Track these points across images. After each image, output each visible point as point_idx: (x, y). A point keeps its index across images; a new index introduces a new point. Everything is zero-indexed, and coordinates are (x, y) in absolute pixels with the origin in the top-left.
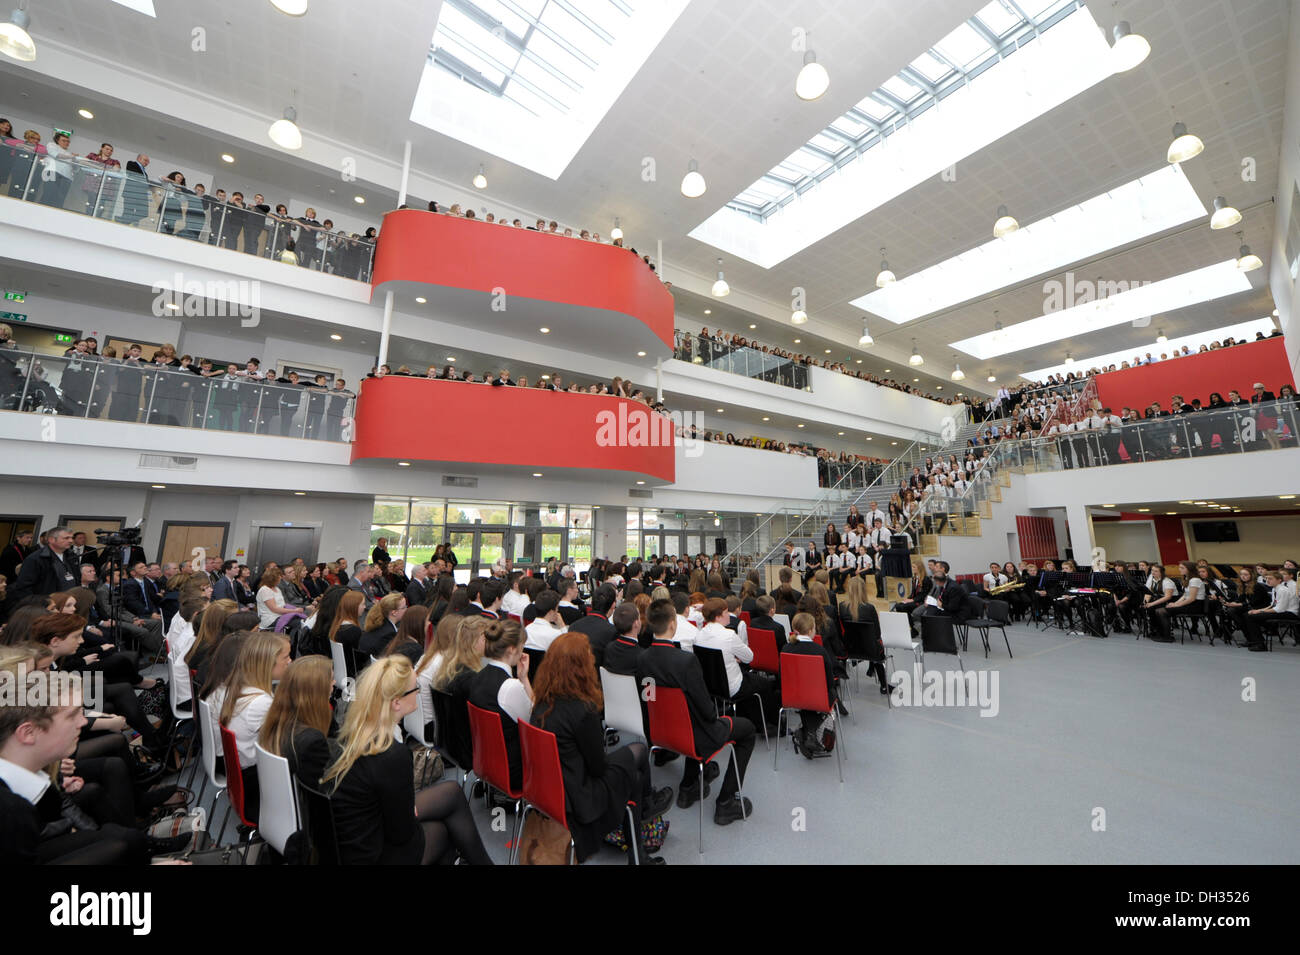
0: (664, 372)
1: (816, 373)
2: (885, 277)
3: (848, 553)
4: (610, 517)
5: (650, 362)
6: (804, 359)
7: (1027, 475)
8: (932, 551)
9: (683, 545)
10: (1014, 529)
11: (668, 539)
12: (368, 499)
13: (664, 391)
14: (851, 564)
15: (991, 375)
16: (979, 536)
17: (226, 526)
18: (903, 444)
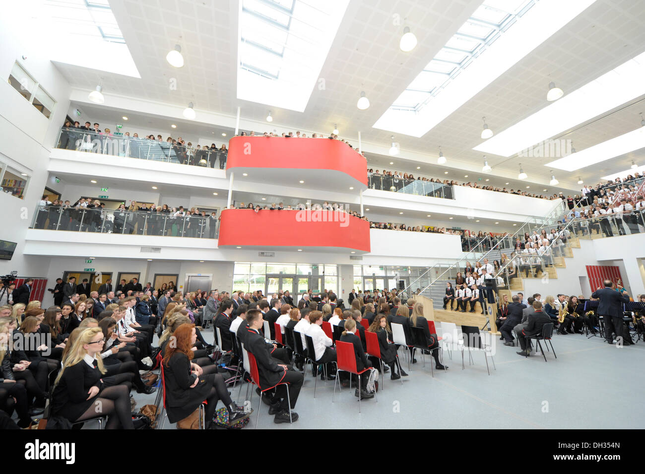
0: (364, 196)
1: (457, 190)
2: (486, 133)
3: (467, 289)
4: (345, 270)
5: (357, 192)
6: (450, 182)
7: (594, 240)
8: (520, 288)
9: (386, 284)
10: (585, 274)
11: (377, 281)
12: (231, 264)
13: (364, 205)
14: (469, 295)
15: (580, 180)
16: (556, 279)
17: (177, 275)
18: (520, 224)
